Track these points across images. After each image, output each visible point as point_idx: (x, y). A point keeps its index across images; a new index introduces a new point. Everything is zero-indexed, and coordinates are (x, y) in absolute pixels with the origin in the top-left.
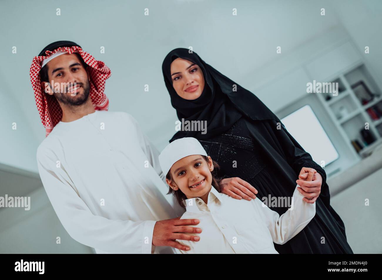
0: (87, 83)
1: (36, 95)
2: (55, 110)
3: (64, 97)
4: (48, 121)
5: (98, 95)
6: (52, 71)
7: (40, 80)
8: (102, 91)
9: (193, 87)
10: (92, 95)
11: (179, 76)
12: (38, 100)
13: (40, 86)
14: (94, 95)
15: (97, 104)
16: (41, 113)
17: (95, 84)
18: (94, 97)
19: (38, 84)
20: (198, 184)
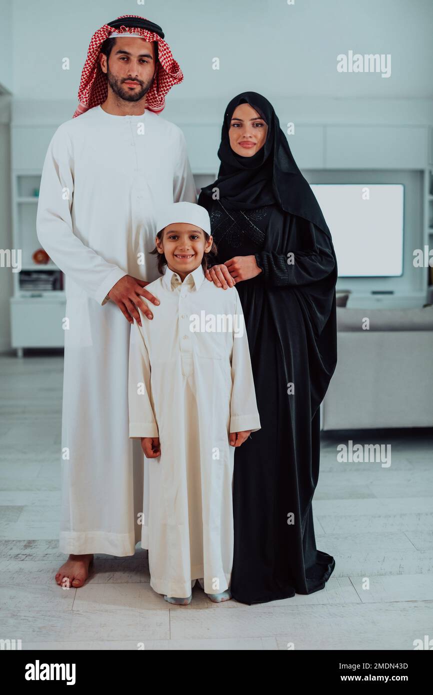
0: (148, 82)
2: (100, 87)
3: (117, 86)
4: (86, 98)
5: (156, 98)
6: (118, 51)
7: (101, 49)
8: (162, 96)
9: (250, 143)
10: (150, 94)
12: (86, 69)
14: (152, 95)
15: (150, 105)
16: (82, 84)
17: (158, 84)
18: (151, 97)
19: (96, 53)
20: (184, 256)
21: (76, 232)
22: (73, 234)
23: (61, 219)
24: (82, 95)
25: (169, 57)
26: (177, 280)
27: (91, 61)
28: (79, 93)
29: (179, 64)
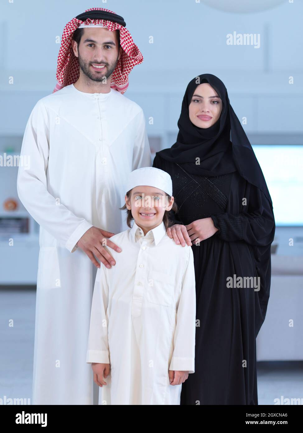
0: (113, 65)
1: (62, 50)
3: (86, 69)
4: (61, 78)
5: (121, 76)
6: (85, 39)
8: (126, 75)
9: (206, 117)
11: (199, 100)
12: (61, 55)
13: (69, 43)
14: (117, 74)
15: (116, 83)
16: (59, 67)
17: (122, 65)
18: (117, 76)
19: (68, 41)
20: (147, 214)
21: (49, 189)
22: (47, 192)
23: (38, 179)
24: (59, 76)
25: (130, 42)
26: (141, 233)
27: (65, 48)
28: (57, 74)
29: (138, 48)
